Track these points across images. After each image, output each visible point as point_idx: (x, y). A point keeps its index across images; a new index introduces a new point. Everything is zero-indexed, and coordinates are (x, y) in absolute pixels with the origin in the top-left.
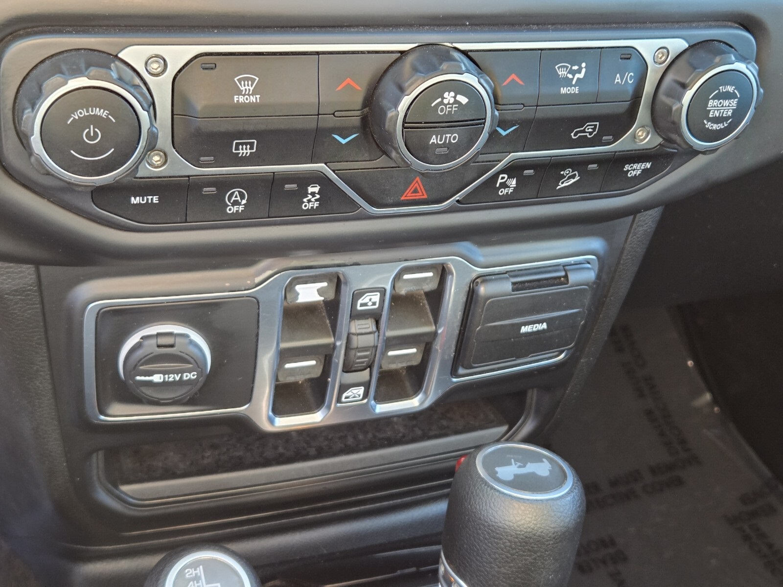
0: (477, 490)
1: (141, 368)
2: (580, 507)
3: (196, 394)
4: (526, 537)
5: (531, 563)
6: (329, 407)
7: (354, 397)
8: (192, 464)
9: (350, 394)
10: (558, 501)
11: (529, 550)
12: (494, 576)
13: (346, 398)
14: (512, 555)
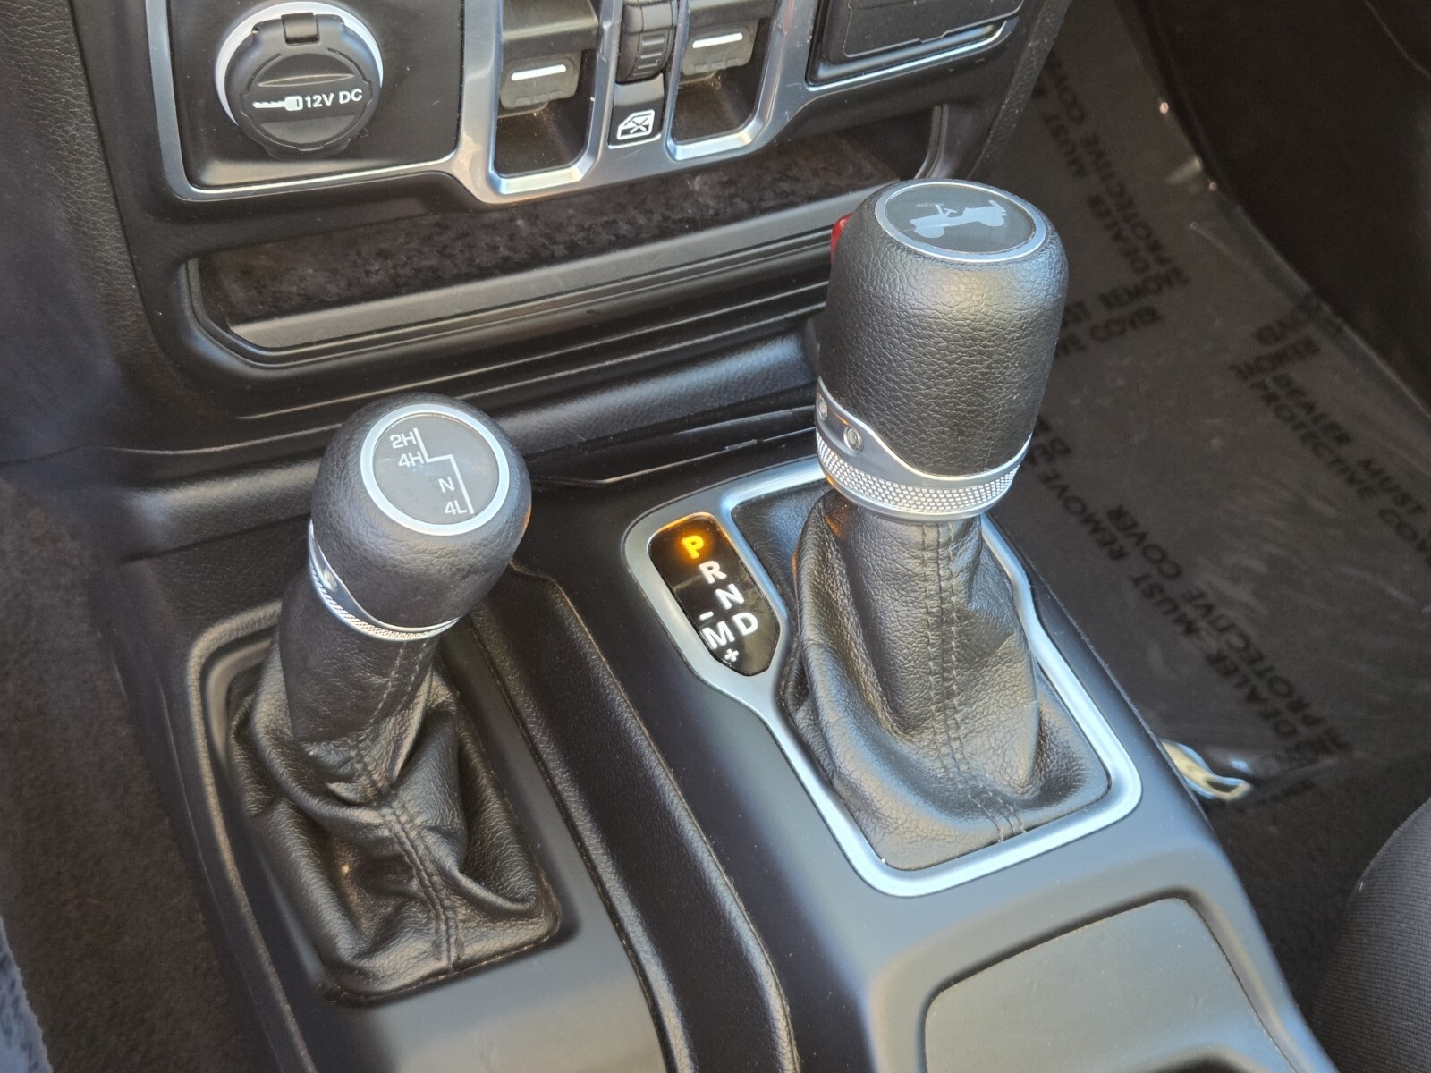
0: (883, 258)
1: (261, 85)
2: (1060, 272)
3: (362, 132)
4: (974, 329)
5: (983, 374)
6: (594, 153)
7: (639, 131)
8: (350, 285)
9: (631, 125)
10: (1025, 264)
11: (980, 353)
12: (919, 404)
13: (625, 132)
14: (950, 363)
